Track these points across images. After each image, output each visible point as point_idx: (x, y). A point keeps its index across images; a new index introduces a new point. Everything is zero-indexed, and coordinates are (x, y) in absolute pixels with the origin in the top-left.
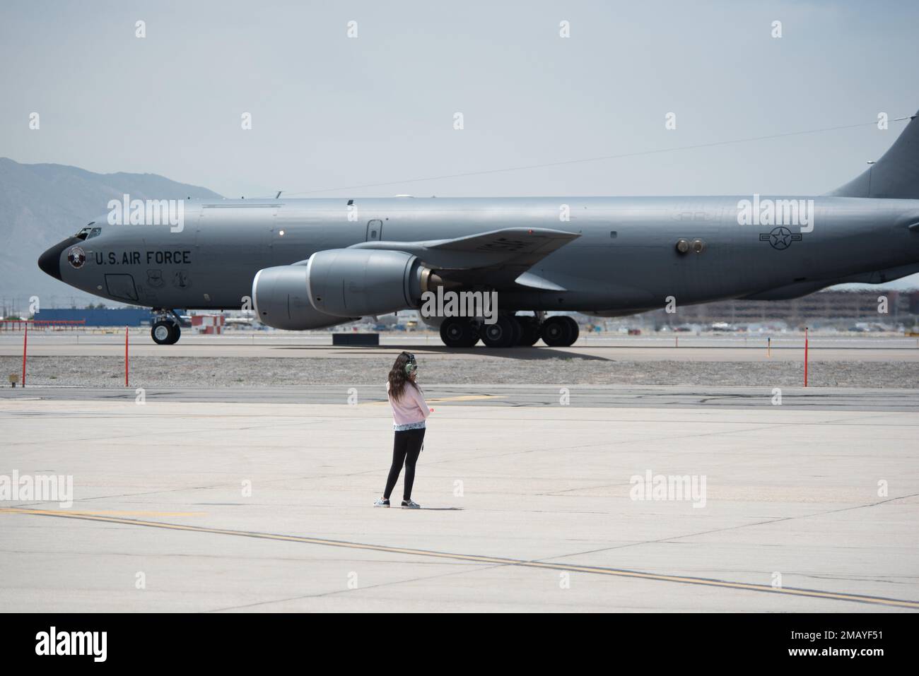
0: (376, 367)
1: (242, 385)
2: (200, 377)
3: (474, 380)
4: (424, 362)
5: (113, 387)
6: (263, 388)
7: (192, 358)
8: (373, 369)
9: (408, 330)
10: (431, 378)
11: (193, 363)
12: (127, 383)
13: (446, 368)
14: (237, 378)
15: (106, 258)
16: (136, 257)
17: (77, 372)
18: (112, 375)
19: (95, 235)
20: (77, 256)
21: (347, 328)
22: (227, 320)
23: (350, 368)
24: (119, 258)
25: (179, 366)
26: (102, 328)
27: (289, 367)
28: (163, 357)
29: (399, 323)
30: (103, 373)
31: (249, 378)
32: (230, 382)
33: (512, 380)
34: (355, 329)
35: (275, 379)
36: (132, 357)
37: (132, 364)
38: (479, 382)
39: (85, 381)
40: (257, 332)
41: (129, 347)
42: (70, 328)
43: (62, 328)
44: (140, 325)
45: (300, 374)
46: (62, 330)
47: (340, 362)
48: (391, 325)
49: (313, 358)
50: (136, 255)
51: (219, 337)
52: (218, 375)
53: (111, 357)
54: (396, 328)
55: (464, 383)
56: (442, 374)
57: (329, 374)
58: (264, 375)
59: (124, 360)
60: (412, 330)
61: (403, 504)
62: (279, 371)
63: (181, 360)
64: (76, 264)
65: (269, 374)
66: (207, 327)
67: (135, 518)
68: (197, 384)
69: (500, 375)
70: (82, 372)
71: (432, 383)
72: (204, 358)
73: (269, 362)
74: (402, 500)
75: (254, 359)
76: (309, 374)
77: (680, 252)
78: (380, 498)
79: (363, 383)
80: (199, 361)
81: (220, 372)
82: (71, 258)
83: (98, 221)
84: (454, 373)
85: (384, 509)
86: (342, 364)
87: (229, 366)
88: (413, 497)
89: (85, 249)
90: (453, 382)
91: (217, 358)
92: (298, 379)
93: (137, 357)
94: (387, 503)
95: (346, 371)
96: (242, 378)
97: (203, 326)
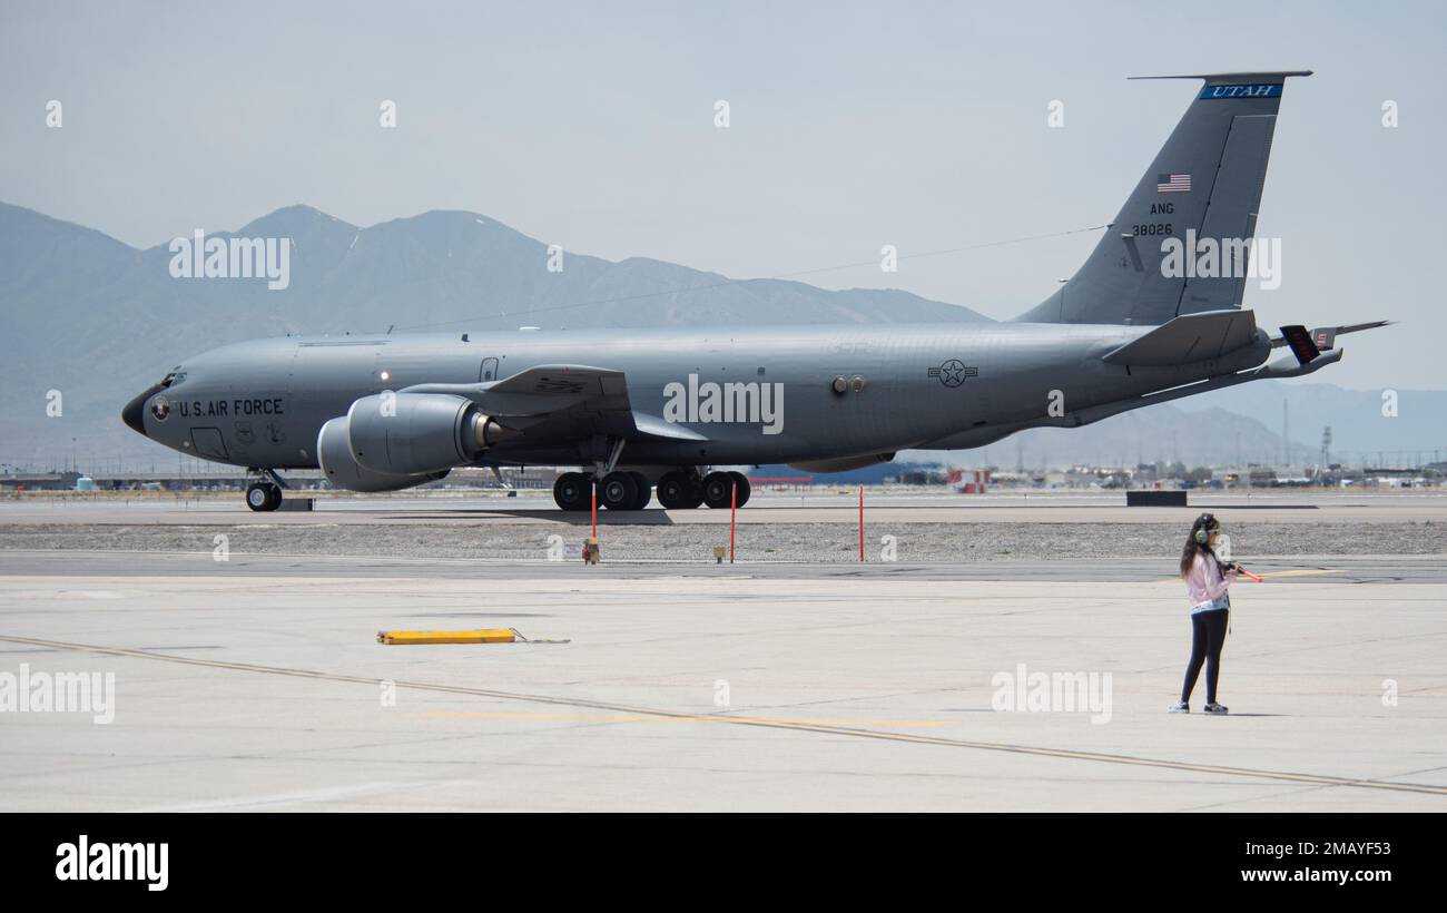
0: (1180, 534)
1: (1008, 558)
2: (955, 549)
3: (1307, 550)
4: (1242, 527)
5: (844, 562)
6: (1035, 562)
7: (944, 525)
8: (1177, 537)
9: (1226, 486)
10: (1250, 548)
11: (946, 530)
12: (862, 556)
13: (1270, 534)
14: (1002, 549)
15: (191, 410)
16: (223, 406)
17: (799, 543)
18: (843, 546)
19: (181, 382)
20: (160, 407)
21: (1148, 484)
22: (995, 475)
23: (1147, 536)
24: (205, 408)
25: (928, 535)
26: (835, 487)
27: (1068, 535)
28: (907, 524)
29: (1213, 479)
30: (833, 544)
31: (1018, 550)
32: (992, 555)
33: (1355, 549)
34: (1158, 485)
35: (1051, 551)
36: (869, 524)
37: (868, 533)
38: (1313, 552)
39: (810, 555)
40: (1031, 490)
41: (864, 511)
42: (792, 487)
43: (784, 486)
44: (881, 483)
45: (1083, 544)
46: (785, 490)
47: (1134, 528)
48: (1202, 480)
49: (1098, 524)
50: (223, 405)
51: (982, 497)
52: (977, 545)
53: (843, 524)
54: (1209, 485)
55: (1294, 554)
56: (1265, 543)
57: (1120, 544)
58: (1037, 544)
59: (858, 528)
60: (1232, 486)
61: (1207, 709)
62: (1056, 540)
63: (930, 528)
64: (161, 417)
65: (1043, 544)
66: (967, 485)
67: (864, 728)
68: (952, 558)
69: (1340, 543)
70: (805, 543)
71: (1253, 554)
72: (959, 524)
73: (1042, 529)
74: (1205, 703)
75: (1024, 525)
76: (1095, 544)
77: (837, 392)
78: (1178, 702)
79: (1164, 554)
80: (954, 528)
81: (980, 542)
82: (155, 409)
83: (185, 364)
84: (1280, 541)
85: (1182, 715)
86: (1136, 531)
87: (991, 534)
88: (1220, 699)
89: (169, 398)
90: (1279, 553)
91: (976, 524)
92: (1080, 551)
93: (875, 524)
94: (1186, 707)
95: (1142, 539)
96: (1008, 549)
97: (962, 484)
